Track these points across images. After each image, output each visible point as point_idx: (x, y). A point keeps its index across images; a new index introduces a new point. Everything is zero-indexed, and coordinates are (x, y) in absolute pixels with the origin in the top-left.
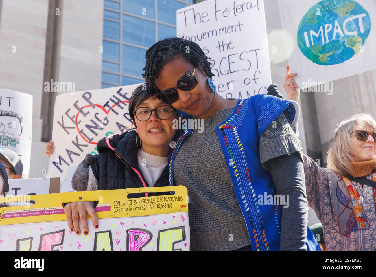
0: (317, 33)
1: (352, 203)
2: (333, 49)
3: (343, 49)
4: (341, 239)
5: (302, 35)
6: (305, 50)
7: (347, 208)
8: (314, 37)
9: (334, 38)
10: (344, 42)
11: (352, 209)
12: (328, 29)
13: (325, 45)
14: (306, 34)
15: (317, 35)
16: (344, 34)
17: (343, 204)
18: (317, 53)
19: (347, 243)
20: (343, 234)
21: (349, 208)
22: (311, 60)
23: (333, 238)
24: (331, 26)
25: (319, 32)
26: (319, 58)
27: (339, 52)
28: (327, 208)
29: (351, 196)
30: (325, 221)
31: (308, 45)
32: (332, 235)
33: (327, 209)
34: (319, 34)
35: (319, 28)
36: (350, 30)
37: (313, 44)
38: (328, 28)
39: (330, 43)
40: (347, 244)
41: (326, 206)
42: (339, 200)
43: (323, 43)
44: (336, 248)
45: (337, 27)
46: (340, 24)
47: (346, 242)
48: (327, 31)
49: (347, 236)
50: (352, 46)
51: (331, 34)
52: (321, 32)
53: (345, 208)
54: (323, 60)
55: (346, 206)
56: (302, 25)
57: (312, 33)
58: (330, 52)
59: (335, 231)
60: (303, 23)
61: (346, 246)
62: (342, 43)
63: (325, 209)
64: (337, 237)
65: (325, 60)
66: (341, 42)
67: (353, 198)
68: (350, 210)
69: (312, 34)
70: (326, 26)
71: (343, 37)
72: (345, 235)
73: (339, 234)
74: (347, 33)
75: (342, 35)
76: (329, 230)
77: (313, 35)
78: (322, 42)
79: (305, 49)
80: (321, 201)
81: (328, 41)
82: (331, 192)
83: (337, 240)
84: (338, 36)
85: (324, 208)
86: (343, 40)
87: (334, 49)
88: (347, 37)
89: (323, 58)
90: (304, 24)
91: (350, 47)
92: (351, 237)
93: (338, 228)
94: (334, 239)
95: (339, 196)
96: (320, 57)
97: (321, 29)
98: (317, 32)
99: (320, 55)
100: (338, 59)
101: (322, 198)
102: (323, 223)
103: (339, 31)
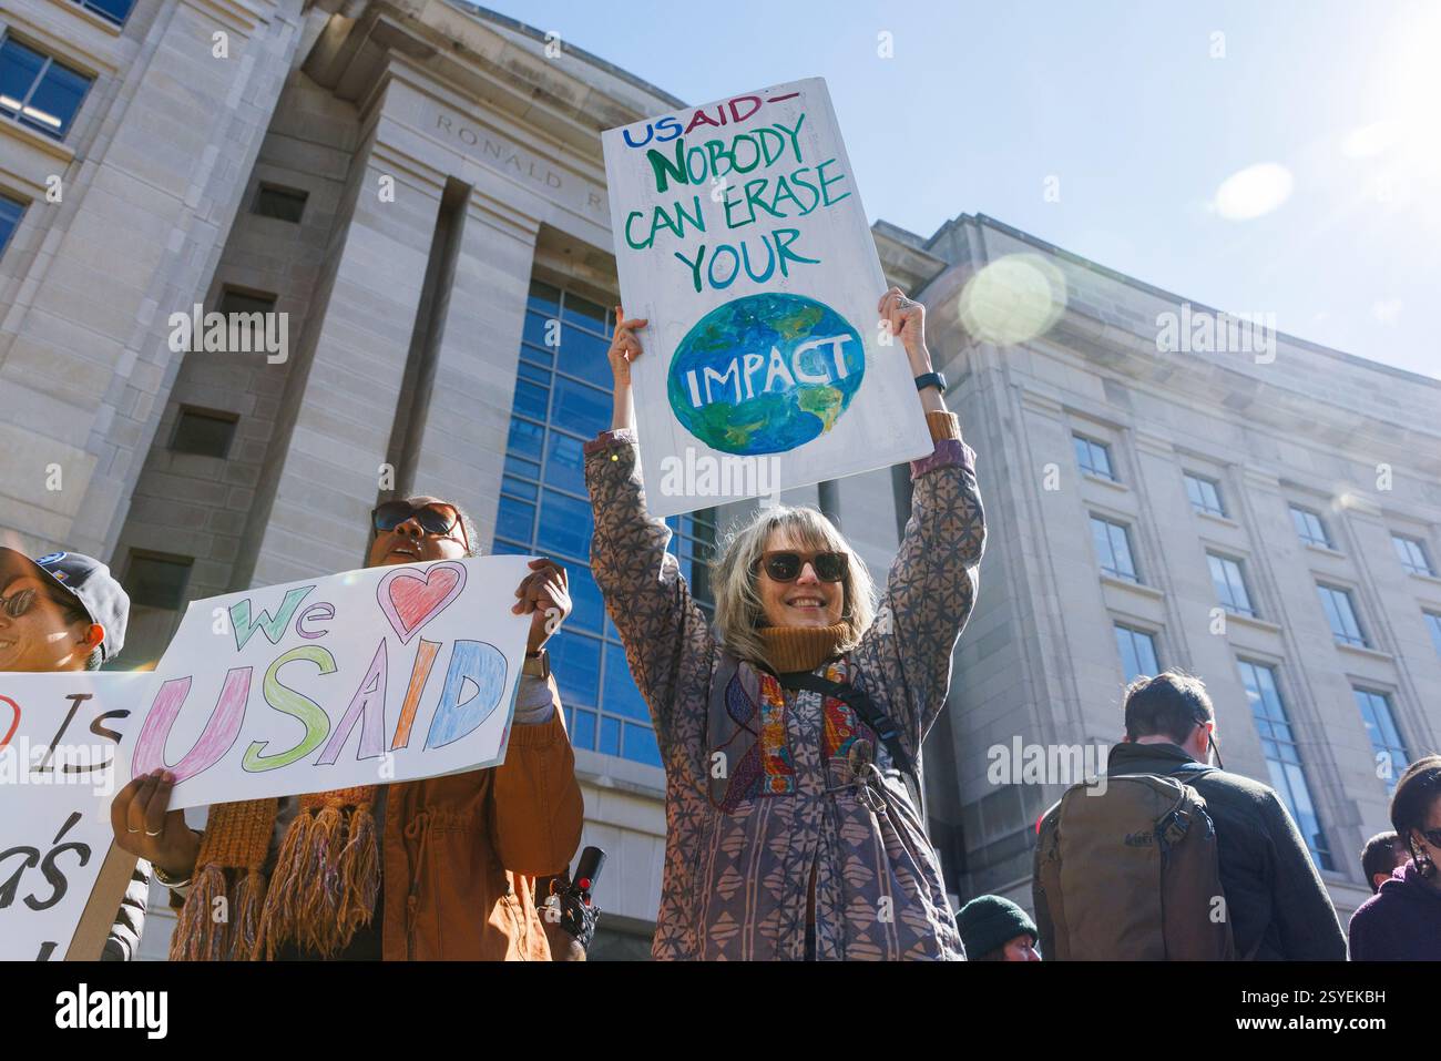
0: (723, 374)
1: (761, 718)
2: (765, 416)
3: (791, 415)
4: (707, 818)
5: (682, 376)
6: (687, 415)
7: (743, 732)
8: (713, 382)
9: (768, 389)
10: (795, 398)
11: (756, 735)
12: (751, 366)
13: (742, 404)
14: (692, 375)
15: (723, 380)
16: (794, 379)
17: (736, 720)
18: (720, 423)
19: (722, 831)
20: (714, 804)
21: (750, 730)
22: (704, 441)
23: (687, 814)
24: (760, 359)
25: (729, 371)
26: (726, 436)
27: (781, 422)
28: (689, 722)
29: (765, 696)
30: (675, 761)
31: (697, 402)
32: (685, 804)
33: (687, 727)
34: (726, 377)
35: (728, 362)
36: (812, 371)
37: (710, 401)
38: (753, 363)
39: (756, 398)
40: (719, 832)
41: (688, 719)
42: (729, 710)
43: (739, 398)
44: (687, 846)
45: (777, 363)
46: (783, 356)
47: (719, 829)
48: (748, 371)
49: (727, 811)
50: (817, 409)
51: (759, 378)
52: (733, 372)
53: (740, 731)
54: (737, 441)
55: (744, 727)
56: (682, 353)
57: (709, 372)
58: (757, 421)
59: (697, 795)
60: (685, 350)
61: (714, 842)
62: (789, 401)
63: (682, 727)
64: (696, 812)
65: (742, 440)
66: (786, 398)
67: (765, 703)
68: (750, 736)
69: (709, 377)
70: (747, 358)
71: (793, 388)
72: (721, 809)
73: (704, 804)
74: (803, 377)
75: (789, 381)
76: (681, 789)
77: (713, 377)
78: (736, 395)
79: (688, 412)
80: (680, 700)
81: (750, 395)
82: (712, 687)
83: (696, 820)
84: (778, 383)
85: (681, 723)
86: (790, 394)
87: (768, 415)
88: (804, 387)
89: (737, 437)
90: (688, 352)
91: (812, 411)
92: (736, 815)
93: (707, 785)
94: (687, 818)
95: (732, 699)
96: (730, 433)
97: (734, 366)
98: (721, 370)
99: (729, 428)
100: (778, 441)
101: (684, 693)
102: (670, 769)
103: (783, 371)
